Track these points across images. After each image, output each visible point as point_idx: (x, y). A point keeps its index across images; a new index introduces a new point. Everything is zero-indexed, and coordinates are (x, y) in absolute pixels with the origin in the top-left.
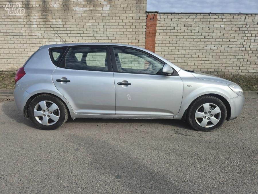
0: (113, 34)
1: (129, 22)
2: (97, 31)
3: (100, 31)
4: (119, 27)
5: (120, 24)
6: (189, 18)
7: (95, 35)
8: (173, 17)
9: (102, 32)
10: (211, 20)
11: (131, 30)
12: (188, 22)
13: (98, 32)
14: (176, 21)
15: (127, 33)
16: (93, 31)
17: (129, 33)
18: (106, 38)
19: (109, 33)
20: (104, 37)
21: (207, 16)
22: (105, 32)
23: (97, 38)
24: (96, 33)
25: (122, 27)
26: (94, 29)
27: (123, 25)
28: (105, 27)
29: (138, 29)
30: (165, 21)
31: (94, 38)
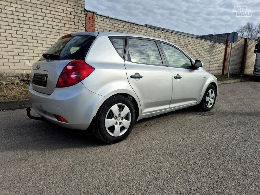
0: (48, 28)
1: (67, 17)
2: (24, 21)
3: (28, 21)
4: (54, 20)
5: (56, 17)
6: (120, 24)
7: (21, 26)
8: (108, 20)
9: (32, 23)
10: (135, 29)
11: (69, 26)
12: (120, 27)
13: (26, 23)
14: (111, 25)
15: (65, 29)
16: (18, 19)
17: (67, 29)
18: (37, 31)
19: (42, 25)
20: (35, 29)
21: (132, 26)
22: (36, 24)
23: (24, 29)
24: (22, 22)
25: (59, 21)
26: (19, 17)
27: (59, 19)
28: (36, 17)
29: (78, 27)
30: (101, 23)
31: (19, 29)
